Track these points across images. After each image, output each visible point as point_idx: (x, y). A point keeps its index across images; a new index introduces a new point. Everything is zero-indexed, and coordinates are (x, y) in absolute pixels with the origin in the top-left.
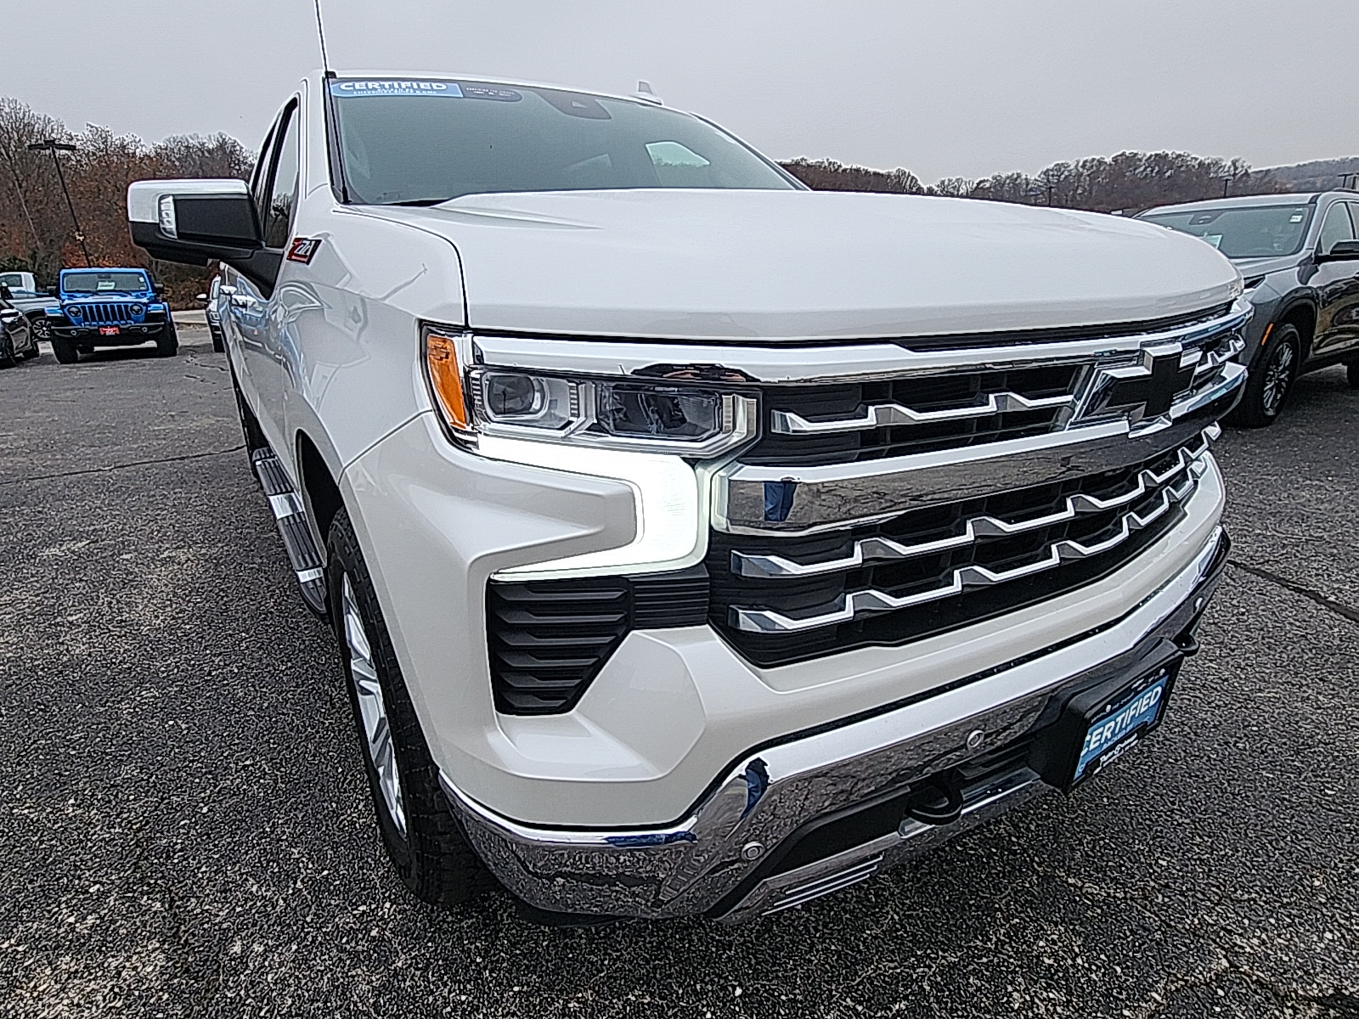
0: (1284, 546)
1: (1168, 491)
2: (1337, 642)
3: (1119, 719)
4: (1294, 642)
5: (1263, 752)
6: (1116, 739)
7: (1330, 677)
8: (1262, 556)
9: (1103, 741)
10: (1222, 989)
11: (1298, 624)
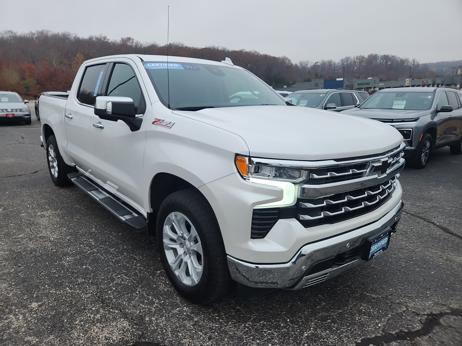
0: (425, 209)
1: (387, 190)
2: (438, 236)
3: (378, 244)
4: (426, 236)
5: (416, 264)
6: (378, 250)
7: (435, 245)
8: (419, 212)
9: (375, 249)
10: (405, 313)
11: (428, 231)
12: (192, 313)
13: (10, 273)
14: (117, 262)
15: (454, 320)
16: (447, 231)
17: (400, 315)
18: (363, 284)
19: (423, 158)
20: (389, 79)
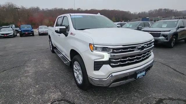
1: (146, 56)
3: (141, 74)
4: (166, 72)
5: (160, 81)
6: (141, 76)
7: (169, 75)
9: (139, 75)
10: (151, 98)
11: (167, 70)
12: (80, 92)
13: (33, 77)
14: (62, 75)
15: (169, 101)
16: (175, 70)
17: (149, 98)
18: (138, 87)
19: (172, 44)
20: (166, 17)
